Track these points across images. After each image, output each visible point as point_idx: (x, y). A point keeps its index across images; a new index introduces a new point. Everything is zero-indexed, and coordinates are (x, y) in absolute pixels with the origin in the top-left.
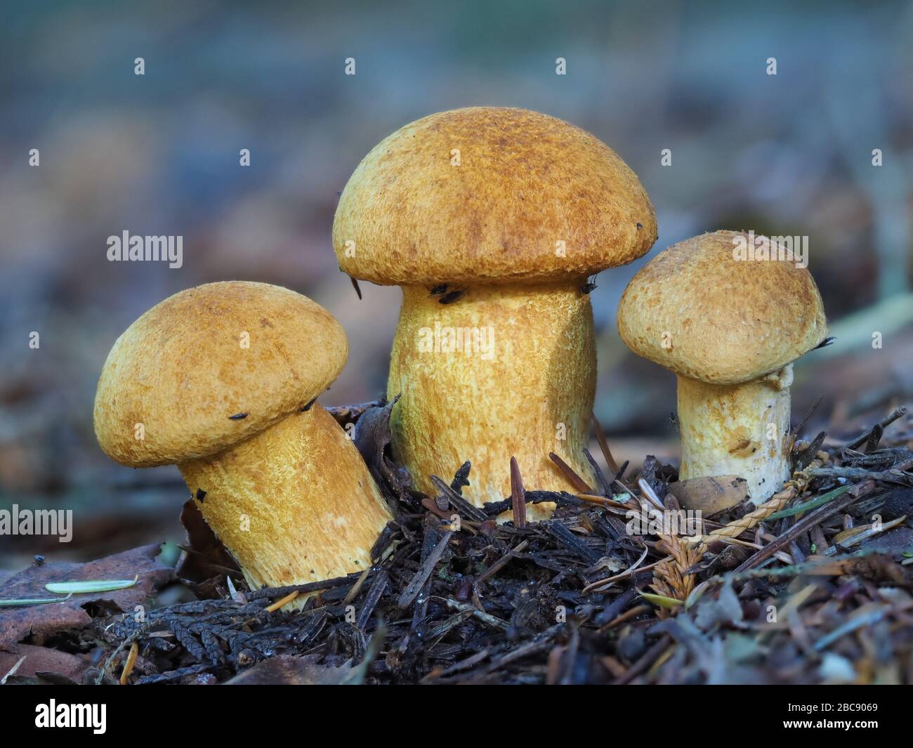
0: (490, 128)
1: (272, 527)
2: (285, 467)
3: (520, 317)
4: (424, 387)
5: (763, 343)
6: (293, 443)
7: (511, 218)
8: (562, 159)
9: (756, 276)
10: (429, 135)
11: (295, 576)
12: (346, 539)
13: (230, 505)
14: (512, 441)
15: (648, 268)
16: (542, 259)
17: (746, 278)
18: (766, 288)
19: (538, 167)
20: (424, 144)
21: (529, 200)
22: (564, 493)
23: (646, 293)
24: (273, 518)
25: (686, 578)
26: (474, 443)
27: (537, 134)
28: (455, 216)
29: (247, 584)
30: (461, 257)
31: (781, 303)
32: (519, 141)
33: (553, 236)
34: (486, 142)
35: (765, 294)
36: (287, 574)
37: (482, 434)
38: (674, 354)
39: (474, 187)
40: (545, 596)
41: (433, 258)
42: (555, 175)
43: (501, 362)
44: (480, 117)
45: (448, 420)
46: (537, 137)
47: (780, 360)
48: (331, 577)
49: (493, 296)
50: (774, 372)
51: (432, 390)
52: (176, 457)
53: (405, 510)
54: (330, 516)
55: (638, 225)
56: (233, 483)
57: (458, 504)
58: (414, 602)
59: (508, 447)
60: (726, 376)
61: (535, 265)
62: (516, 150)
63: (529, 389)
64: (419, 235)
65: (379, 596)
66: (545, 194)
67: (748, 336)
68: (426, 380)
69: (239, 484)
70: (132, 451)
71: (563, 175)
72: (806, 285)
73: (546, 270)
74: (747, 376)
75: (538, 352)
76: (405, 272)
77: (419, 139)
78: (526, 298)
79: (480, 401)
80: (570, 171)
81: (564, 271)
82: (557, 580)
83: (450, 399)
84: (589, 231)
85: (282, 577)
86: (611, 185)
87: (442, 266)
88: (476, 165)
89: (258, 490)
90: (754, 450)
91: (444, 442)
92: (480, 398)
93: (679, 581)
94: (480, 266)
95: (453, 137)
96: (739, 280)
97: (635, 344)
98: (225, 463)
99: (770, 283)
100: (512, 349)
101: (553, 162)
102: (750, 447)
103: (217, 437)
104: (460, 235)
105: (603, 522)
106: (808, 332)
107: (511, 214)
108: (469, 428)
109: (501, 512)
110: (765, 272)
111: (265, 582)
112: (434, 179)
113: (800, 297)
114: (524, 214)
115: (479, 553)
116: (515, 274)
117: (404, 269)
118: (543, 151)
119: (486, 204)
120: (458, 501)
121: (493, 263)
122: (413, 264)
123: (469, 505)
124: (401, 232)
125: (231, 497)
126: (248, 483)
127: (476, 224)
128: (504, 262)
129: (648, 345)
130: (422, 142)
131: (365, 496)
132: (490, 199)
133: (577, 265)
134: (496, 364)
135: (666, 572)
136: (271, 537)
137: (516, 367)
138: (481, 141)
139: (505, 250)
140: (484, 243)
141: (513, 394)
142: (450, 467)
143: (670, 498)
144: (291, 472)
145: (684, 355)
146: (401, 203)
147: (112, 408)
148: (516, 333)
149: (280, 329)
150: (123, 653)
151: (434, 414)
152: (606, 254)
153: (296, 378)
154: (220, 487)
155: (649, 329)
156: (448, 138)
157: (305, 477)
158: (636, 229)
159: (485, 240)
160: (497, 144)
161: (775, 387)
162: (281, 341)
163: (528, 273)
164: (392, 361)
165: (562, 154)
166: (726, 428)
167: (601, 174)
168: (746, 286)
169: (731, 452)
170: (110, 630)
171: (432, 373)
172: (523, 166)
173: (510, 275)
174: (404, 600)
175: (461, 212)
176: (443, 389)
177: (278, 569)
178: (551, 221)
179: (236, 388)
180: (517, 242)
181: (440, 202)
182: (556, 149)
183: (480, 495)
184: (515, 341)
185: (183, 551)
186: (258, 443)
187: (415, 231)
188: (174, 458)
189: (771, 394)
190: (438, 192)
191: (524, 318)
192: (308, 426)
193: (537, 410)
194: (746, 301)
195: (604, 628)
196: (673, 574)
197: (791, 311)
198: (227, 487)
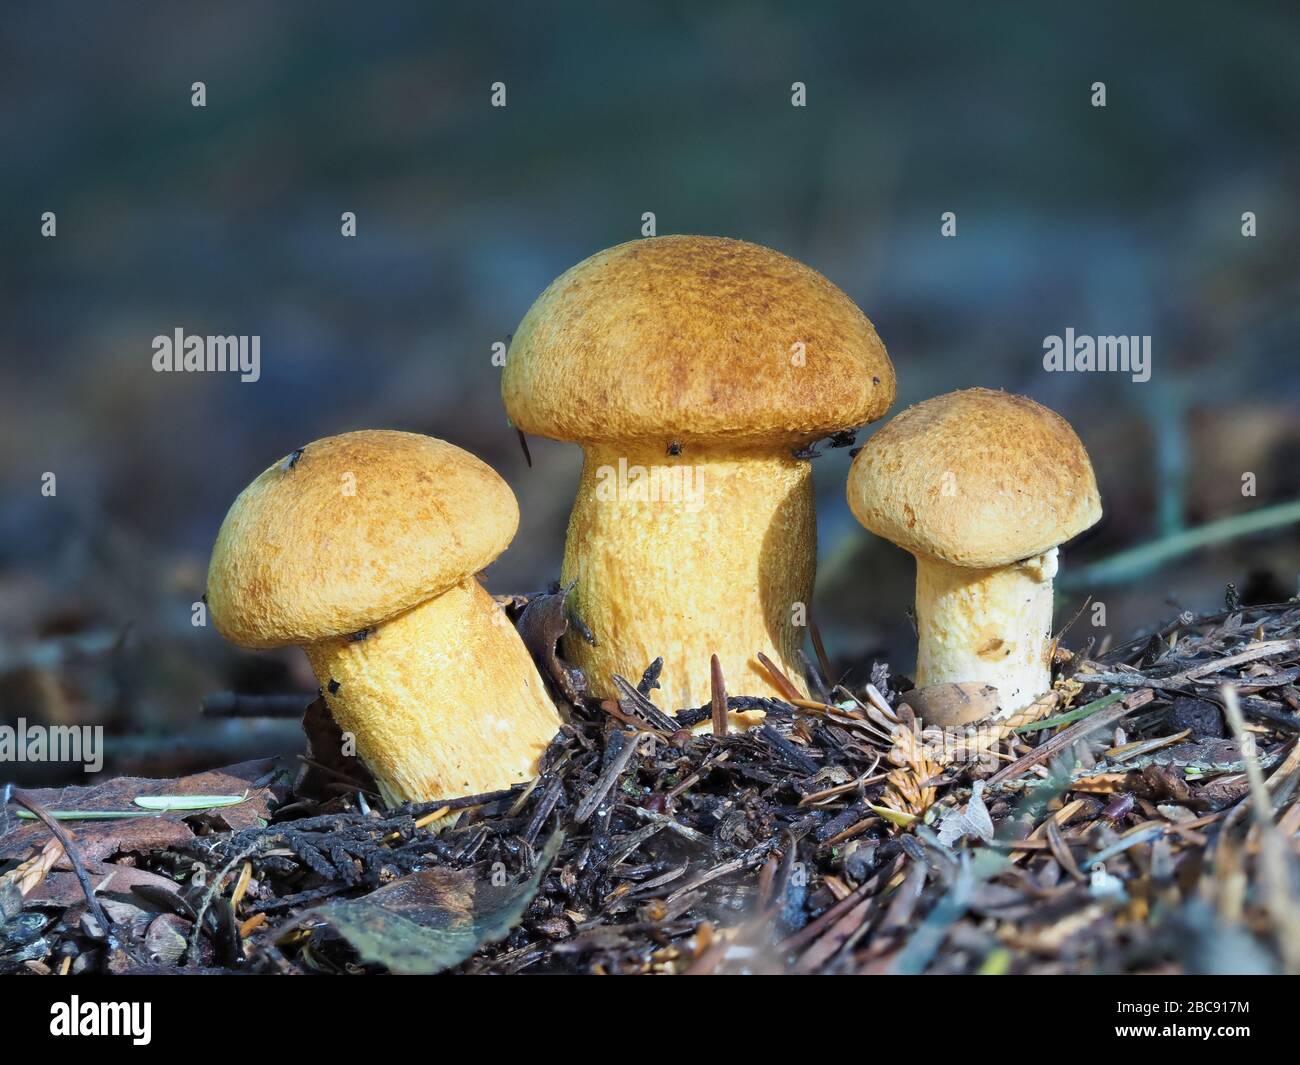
0: (698, 257)
1: (419, 729)
2: (438, 655)
3: (727, 488)
4: (607, 568)
5: (1025, 518)
6: (448, 626)
7: (723, 363)
8: (785, 296)
9: (1017, 439)
10: (625, 263)
11: (445, 789)
12: (508, 747)
13: (369, 700)
14: (713, 637)
15: (887, 428)
16: (758, 414)
17: (1006, 441)
18: (1029, 454)
19: (756, 304)
20: (618, 273)
21: (745, 343)
22: (775, 700)
23: (884, 456)
24: (421, 718)
25: (926, 791)
26: (667, 639)
27: (756, 267)
28: (655, 358)
29: (383, 802)
30: (662, 406)
31: (1049, 474)
32: (733, 274)
33: (773, 386)
34: (694, 273)
35: (1027, 461)
36: (436, 787)
37: (676, 627)
38: (917, 528)
39: (678, 325)
40: (754, 808)
41: (627, 408)
42: (776, 314)
43: (703, 540)
44: (687, 245)
45: (635, 609)
46: (755, 270)
47: (1044, 542)
48: (490, 790)
49: (697, 460)
50: (1036, 556)
51: (617, 573)
52: (309, 633)
53: (580, 717)
54: (490, 719)
55: (875, 379)
56: (373, 672)
57: (645, 710)
58: (595, 814)
59: (708, 644)
60: (978, 557)
61: (750, 421)
62: (730, 284)
63: (736, 573)
64: (611, 380)
65: (552, 807)
66: (764, 337)
67: (1006, 509)
68: (611, 560)
69: (381, 673)
70: (255, 626)
71: (786, 315)
72: (1076, 454)
73: (763, 427)
74: (1005, 559)
75: (748, 530)
76: (593, 424)
77: (612, 268)
78: (736, 465)
79: (676, 586)
80: (794, 311)
81: (784, 430)
82: (768, 793)
83: (639, 583)
84: (817, 382)
85: (429, 791)
86: (844, 331)
87: (638, 418)
88: (682, 298)
89: (405, 682)
90: (1008, 653)
91: (630, 636)
92: (676, 584)
93: (918, 795)
94: (683, 419)
95: (653, 266)
96: (997, 444)
97: (869, 518)
98: (365, 648)
99: (1034, 448)
100: (716, 524)
101: (774, 299)
102: (1004, 648)
103: (360, 610)
104: (661, 381)
105: (824, 732)
106: (1078, 509)
107: (722, 358)
108: (662, 620)
109: (697, 722)
110: (1029, 435)
111: (407, 797)
112: (631, 314)
113: (1070, 467)
114: (738, 359)
115: (671, 766)
116: (725, 432)
117: (591, 420)
118: (762, 286)
119: (693, 345)
120: (645, 707)
121: (699, 416)
122: (603, 415)
123: (658, 712)
124: (589, 376)
125: (370, 689)
126: (393, 673)
127: (680, 369)
128: (713, 415)
129: (885, 517)
130: (617, 270)
131: (531, 697)
132: (698, 339)
133: (800, 424)
134: (697, 542)
135: (903, 784)
136: (416, 741)
137: (721, 546)
138: (689, 272)
139: (715, 400)
140: (689, 391)
141: (716, 580)
142: (636, 667)
143: (904, 708)
144: (445, 662)
145: (929, 530)
146: (590, 342)
147: (233, 574)
148: (722, 505)
149: (439, 484)
150: (233, 875)
151: (619, 601)
152: (836, 412)
153: (458, 544)
154: (358, 678)
155: (887, 499)
156: (649, 267)
157: (461, 669)
158: (872, 384)
159: (691, 388)
160: (707, 275)
161: (1035, 577)
162: (442, 498)
163: (740, 430)
164: (568, 540)
165: (785, 290)
166: (974, 624)
167: (832, 316)
168: (1005, 450)
169: (980, 653)
170: (216, 849)
171: (619, 552)
172: (738, 302)
173: (720, 433)
174: (582, 814)
175: (663, 353)
176: (631, 571)
177: (425, 781)
178: (770, 368)
179: (385, 552)
180: (729, 392)
181: (638, 340)
182: (779, 286)
183: (672, 701)
184: (721, 515)
185: (304, 764)
186: (406, 624)
187: (606, 375)
188: (307, 636)
189: (1031, 584)
190: (635, 330)
191: (732, 488)
192: (468, 608)
193: (744, 600)
194: (1005, 469)
195: (827, 844)
196: (910, 785)
197: (1057, 482)
198: (368, 677)
